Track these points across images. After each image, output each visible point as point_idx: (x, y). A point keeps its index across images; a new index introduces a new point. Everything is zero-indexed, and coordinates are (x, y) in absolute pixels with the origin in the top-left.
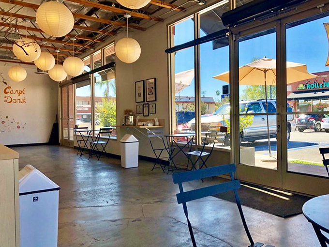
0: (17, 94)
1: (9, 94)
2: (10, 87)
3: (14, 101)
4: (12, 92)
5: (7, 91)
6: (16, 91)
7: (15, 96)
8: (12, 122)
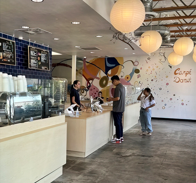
0: (184, 75)
1: (178, 75)
2: (179, 69)
3: (182, 81)
4: (180, 73)
5: (176, 72)
6: (184, 72)
7: (183, 77)
8: (178, 100)
